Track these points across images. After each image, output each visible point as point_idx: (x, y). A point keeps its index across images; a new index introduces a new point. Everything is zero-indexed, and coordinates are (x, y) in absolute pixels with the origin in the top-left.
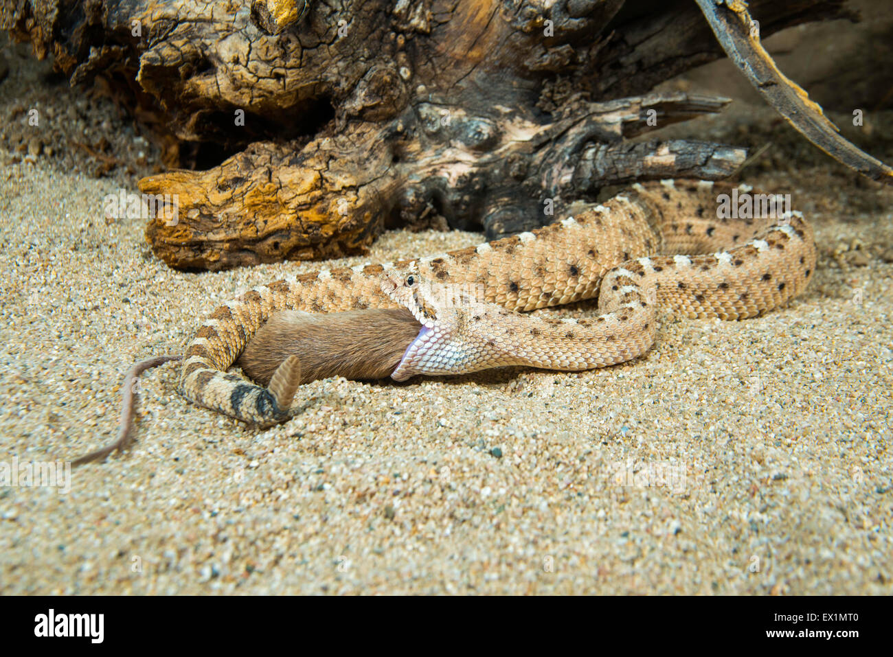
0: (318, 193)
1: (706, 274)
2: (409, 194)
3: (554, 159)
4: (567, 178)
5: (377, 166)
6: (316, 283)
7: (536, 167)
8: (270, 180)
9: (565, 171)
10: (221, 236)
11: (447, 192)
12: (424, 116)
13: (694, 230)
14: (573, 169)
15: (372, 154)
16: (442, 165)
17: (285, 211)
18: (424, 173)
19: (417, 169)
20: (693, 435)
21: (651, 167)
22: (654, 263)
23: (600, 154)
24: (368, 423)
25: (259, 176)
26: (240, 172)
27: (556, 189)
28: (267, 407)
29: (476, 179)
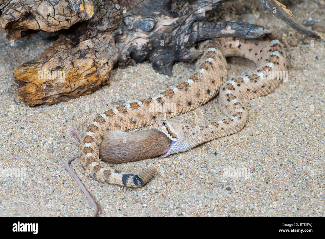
0: (94, 69)
1: (256, 84)
2: (123, 56)
3: (181, 32)
4: (186, 39)
5: (112, 49)
6: (114, 116)
7: (174, 37)
8: (74, 67)
9: (186, 36)
10: (55, 92)
11: (137, 51)
12: (127, 24)
13: (233, 46)
14: (189, 35)
15: (109, 45)
16: (134, 40)
17: (80, 78)
18: (128, 46)
19: (125, 45)
20: (280, 164)
21: (224, 34)
22: (237, 83)
23: (200, 29)
24: (173, 181)
25: (68, 66)
26: (58, 64)
27: (182, 44)
28: (139, 182)
29: (149, 45)
